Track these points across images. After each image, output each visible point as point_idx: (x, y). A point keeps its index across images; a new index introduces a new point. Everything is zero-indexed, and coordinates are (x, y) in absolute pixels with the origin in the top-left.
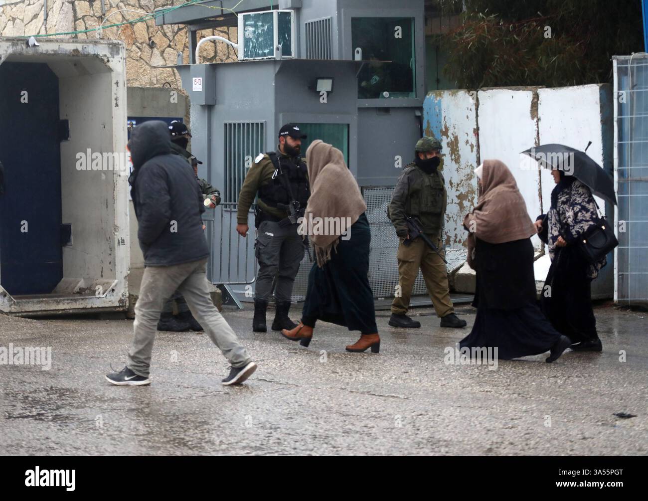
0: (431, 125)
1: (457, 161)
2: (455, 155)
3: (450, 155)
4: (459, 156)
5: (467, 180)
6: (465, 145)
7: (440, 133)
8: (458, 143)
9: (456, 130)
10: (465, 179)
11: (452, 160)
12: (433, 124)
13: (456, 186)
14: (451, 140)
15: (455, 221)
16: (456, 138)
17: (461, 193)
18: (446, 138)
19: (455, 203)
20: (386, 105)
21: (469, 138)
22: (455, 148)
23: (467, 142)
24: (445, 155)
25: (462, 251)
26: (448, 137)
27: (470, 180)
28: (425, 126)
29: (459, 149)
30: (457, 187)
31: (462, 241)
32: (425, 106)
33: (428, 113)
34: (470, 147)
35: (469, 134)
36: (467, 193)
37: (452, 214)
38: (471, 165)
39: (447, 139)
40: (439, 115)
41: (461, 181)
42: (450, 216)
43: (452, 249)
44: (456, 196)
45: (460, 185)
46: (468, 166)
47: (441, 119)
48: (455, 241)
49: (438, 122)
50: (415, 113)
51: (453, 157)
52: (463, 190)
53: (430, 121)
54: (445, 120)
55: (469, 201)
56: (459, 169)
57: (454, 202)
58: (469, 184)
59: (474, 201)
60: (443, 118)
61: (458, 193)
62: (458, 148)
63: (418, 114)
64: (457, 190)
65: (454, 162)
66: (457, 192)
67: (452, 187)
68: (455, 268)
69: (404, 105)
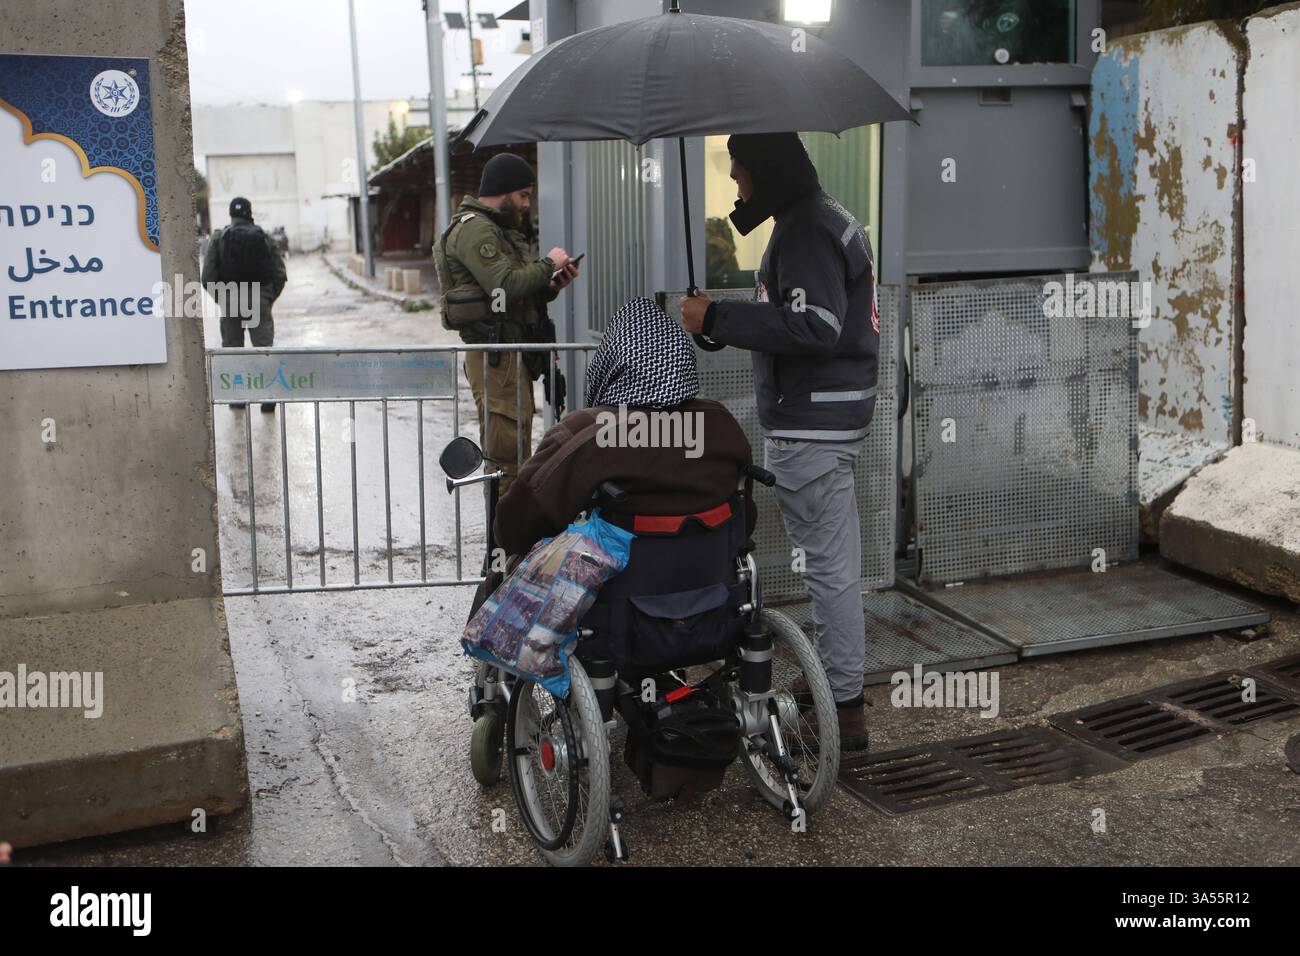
0: (1110, 125)
1: (1176, 212)
2: (1170, 197)
3: (1156, 198)
4: (1182, 200)
5: (1202, 260)
6: (1201, 170)
7: (1131, 143)
8: (1181, 165)
9: (1176, 133)
10: (1197, 258)
11: (1162, 209)
12: (1115, 123)
13: (1170, 275)
14: (1162, 159)
15: (1164, 363)
16: (1176, 154)
17: (1184, 294)
18: (1148, 155)
19: (1166, 318)
20: (1000, 81)
21: (1214, 153)
22: (1171, 178)
23: (1207, 162)
24: (1142, 197)
25: (1179, 437)
26: (1152, 151)
27: (1211, 261)
28: (1094, 127)
29: (1184, 180)
30: (1173, 279)
31: (1180, 414)
32: (1095, 81)
33: (1102, 95)
34: (1216, 175)
35: (1212, 139)
36: (1201, 294)
37: (1157, 345)
38: (1216, 222)
39: (1151, 156)
40: (1130, 98)
41: (1184, 264)
42: (1151, 347)
43: (1153, 430)
44: (1169, 301)
45: (1180, 274)
46: (1205, 225)
47: (1137, 109)
48: (1160, 411)
49: (1127, 116)
50: (1071, 100)
51: (1165, 202)
52: (1188, 286)
53: (1107, 116)
54: (1146, 109)
55: (1204, 314)
56: (1180, 234)
57: (1162, 314)
58: (1207, 271)
59: (1218, 316)
60: (1142, 105)
61: (1174, 294)
62: (1180, 179)
63: (1079, 101)
64: (1171, 286)
65: (1166, 215)
66: (1172, 290)
67: (1158, 276)
68: (1160, 491)
69: (1046, 81)
